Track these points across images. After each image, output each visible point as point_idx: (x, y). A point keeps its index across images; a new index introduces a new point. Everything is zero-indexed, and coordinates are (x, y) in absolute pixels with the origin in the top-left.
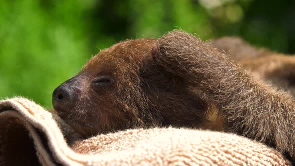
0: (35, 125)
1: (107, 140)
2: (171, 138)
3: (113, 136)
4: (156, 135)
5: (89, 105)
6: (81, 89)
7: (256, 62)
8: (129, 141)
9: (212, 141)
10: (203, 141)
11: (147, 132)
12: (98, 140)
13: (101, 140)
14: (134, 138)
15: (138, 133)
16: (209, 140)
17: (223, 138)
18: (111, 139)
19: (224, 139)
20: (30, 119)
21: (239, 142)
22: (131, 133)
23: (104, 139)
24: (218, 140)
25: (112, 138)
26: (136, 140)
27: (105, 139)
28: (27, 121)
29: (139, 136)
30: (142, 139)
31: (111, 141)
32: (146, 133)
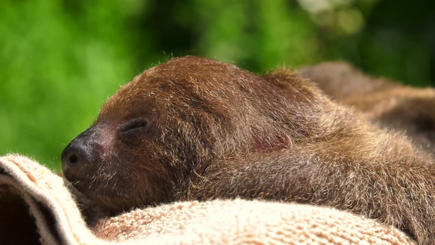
0: (36, 198)
1: (145, 217)
2: (236, 217)
3: (154, 212)
4: (216, 211)
5: (118, 164)
6: (103, 143)
7: (370, 98)
8: (177, 219)
9: (297, 219)
10: (284, 219)
11: (204, 207)
12: (131, 218)
13: (137, 217)
14: (184, 216)
15: (190, 207)
16: (294, 217)
17: (314, 214)
18: (151, 217)
19: (316, 216)
20: (29, 189)
21: (340, 219)
22: (180, 208)
23: (140, 216)
24: (307, 218)
25: (153, 214)
26: (187, 217)
27: (143, 217)
28: (26, 192)
29: (192, 212)
30: (195, 217)
31: (150, 220)
32: (202, 208)
